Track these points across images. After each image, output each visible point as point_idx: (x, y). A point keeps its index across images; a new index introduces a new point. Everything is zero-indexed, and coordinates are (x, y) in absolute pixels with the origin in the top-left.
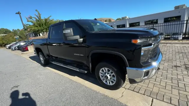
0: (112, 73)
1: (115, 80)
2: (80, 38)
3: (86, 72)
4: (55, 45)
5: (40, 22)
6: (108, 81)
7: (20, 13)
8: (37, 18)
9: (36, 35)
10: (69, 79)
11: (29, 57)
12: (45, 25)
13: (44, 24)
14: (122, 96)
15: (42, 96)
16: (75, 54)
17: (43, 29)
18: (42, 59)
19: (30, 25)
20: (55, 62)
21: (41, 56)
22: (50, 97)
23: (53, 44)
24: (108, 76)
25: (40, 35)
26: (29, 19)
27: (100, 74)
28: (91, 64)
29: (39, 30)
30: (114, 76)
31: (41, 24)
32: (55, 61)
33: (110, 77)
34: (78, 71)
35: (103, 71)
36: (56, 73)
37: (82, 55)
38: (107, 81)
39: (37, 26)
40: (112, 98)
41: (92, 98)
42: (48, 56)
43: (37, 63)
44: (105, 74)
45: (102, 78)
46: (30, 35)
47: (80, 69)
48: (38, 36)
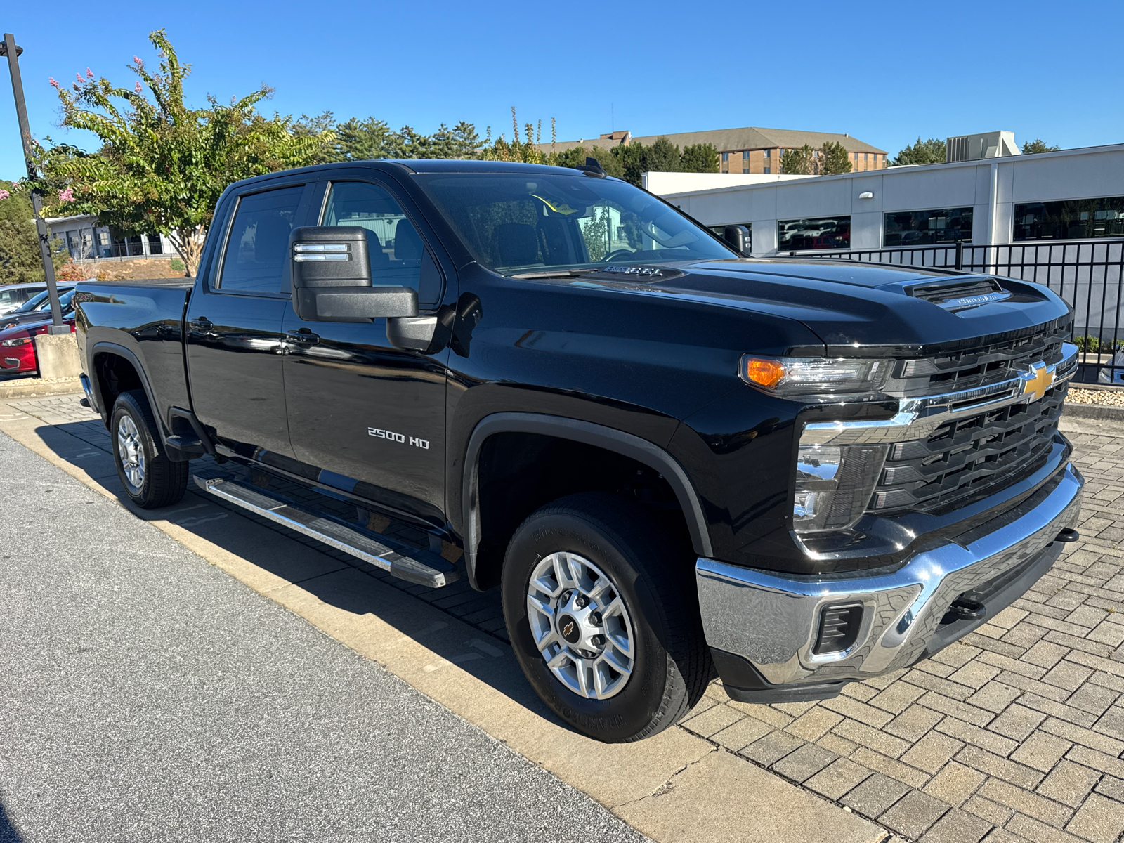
0: (609, 596)
1: (624, 660)
2: (420, 310)
3: (440, 580)
4: (272, 351)
5: (169, 136)
6: (579, 663)
7: (20, 51)
8: (152, 102)
9: (125, 243)
10: (313, 629)
11: (38, 431)
12: (208, 165)
13: (198, 156)
14: (669, 788)
15: (84, 712)
16: (373, 431)
17: (188, 202)
18: (131, 449)
19: (81, 155)
20: (235, 488)
21: (127, 423)
22: (135, 723)
23: (256, 343)
24: (583, 618)
25: (156, 248)
26: (82, 106)
27: (534, 604)
28: (474, 518)
29: (146, 205)
30: (619, 624)
31: (176, 156)
32: (228, 478)
33: (597, 631)
34: (386, 565)
35: (551, 577)
36: (218, 574)
37: (418, 442)
38: (573, 665)
39: (139, 172)
40: (583, 795)
41: (436, 773)
42: (184, 426)
43: (94, 484)
44: (565, 602)
45: (542, 640)
46: (76, 239)
47: (400, 551)
48: (138, 251)
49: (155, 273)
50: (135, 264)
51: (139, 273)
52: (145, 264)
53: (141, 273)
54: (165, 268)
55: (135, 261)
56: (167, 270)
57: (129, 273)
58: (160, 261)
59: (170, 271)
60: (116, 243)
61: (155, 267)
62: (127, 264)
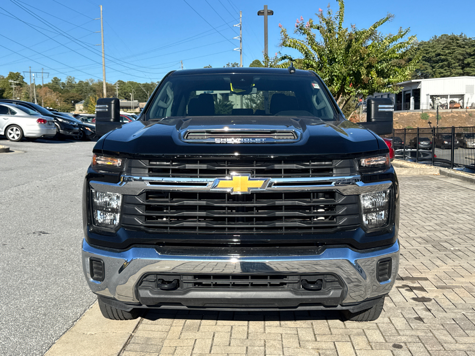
49: (411, 121)
50: (400, 115)
51: (401, 120)
52: (406, 115)
53: (402, 120)
54: (417, 118)
55: (401, 114)
56: (418, 119)
57: (396, 120)
58: (415, 114)
59: (420, 119)
60: (398, 102)
61: (412, 117)
62: (396, 115)
